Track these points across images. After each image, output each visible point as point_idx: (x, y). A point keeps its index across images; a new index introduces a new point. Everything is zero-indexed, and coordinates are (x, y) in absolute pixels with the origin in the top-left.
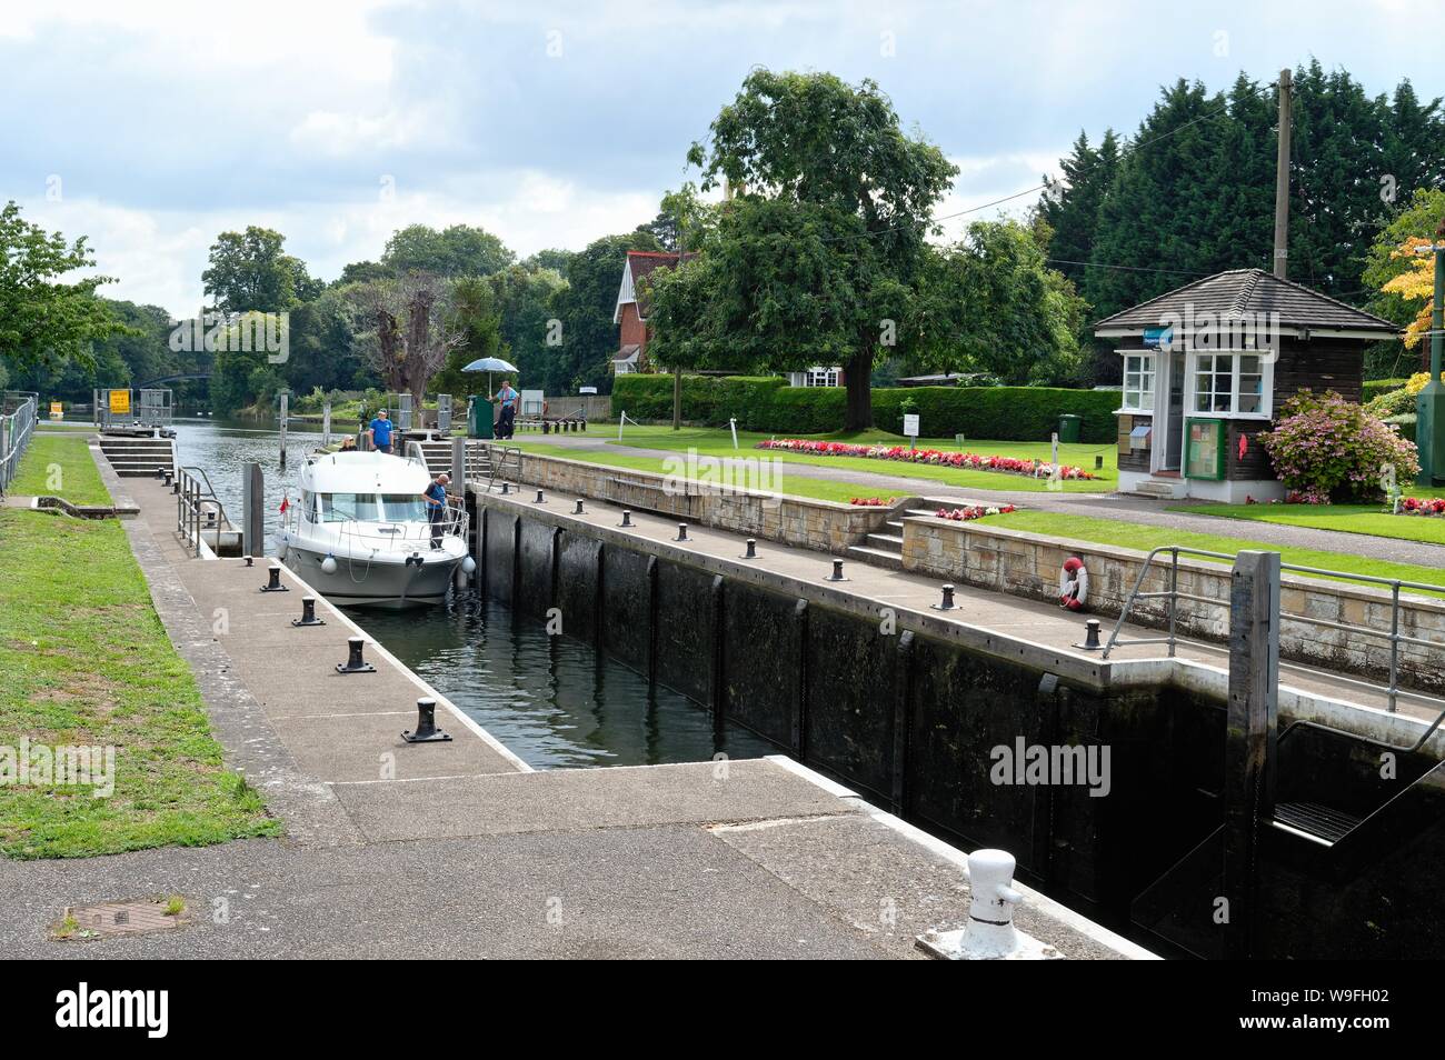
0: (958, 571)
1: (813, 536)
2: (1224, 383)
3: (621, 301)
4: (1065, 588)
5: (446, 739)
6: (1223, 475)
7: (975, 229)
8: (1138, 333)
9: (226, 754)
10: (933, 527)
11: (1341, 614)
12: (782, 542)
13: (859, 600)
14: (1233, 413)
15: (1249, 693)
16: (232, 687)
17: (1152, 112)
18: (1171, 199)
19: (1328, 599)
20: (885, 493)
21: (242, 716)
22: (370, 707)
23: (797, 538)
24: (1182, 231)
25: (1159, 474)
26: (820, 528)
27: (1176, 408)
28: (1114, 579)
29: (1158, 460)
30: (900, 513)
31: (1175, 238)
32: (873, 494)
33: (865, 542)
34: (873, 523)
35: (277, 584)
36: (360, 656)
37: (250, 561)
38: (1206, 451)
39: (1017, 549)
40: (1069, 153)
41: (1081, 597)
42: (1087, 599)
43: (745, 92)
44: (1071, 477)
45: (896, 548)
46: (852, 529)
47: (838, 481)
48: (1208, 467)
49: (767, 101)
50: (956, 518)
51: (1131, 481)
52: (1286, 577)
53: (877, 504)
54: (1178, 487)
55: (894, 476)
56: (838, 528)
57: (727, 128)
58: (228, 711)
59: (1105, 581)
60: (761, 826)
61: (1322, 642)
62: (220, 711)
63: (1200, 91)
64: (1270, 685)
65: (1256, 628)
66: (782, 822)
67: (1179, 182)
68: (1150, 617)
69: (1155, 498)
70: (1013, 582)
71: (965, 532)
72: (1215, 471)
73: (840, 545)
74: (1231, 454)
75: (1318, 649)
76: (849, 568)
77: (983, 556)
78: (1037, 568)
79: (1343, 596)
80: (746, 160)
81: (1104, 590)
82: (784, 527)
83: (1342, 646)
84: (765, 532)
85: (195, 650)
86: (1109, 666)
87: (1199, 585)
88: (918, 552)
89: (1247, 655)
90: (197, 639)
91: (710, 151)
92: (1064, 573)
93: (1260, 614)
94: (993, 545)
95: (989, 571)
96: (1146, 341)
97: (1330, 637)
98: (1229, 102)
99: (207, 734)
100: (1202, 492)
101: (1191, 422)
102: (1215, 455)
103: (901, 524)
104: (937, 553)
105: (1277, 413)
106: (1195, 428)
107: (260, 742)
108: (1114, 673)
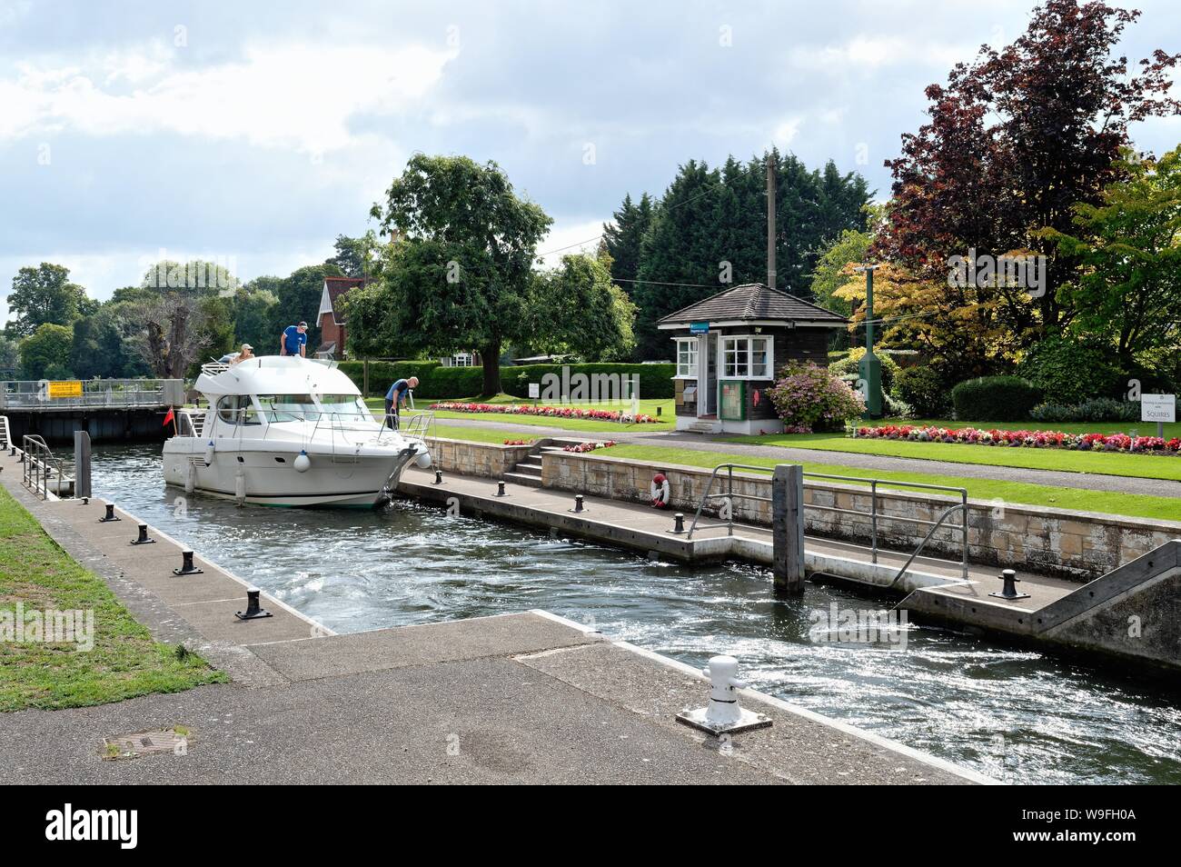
0: (581, 486)
1: (478, 467)
2: (743, 357)
3: (322, 311)
4: (655, 494)
5: (268, 615)
6: (744, 417)
7: (566, 260)
8: (687, 326)
9: (150, 631)
10: (562, 457)
11: (836, 502)
12: (456, 472)
13: (518, 508)
14: (750, 377)
15: (787, 556)
16: (132, 586)
17: (674, 181)
18: (688, 237)
19: (827, 493)
20: (526, 436)
21: (149, 605)
22: (206, 597)
23: (468, 469)
24: (696, 258)
25: (703, 417)
26: (484, 461)
27: (712, 374)
28: (687, 487)
29: (702, 408)
30: (538, 449)
31: (691, 263)
32: (517, 437)
33: (515, 469)
34: (520, 456)
35: (112, 516)
36: (191, 562)
37: (86, 500)
38: (733, 401)
39: (620, 470)
40: (619, 209)
41: (665, 500)
42: (670, 501)
43: (409, 169)
44: (643, 421)
45: (537, 473)
46: (506, 461)
47: (490, 429)
48: (735, 411)
49: (424, 175)
50: (577, 451)
51: (686, 422)
52: (806, 481)
53: (521, 444)
54: (716, 426)
55: (527, 425)
56: (497, 461)
57: (397, 193)
58: (138, 603)
59: (681, 489)
60: (546, 654)
61: (824, 521)
62: (132, 603)
63: (704, 168)
64: (799, 550)
65: (789, 513)
66: (558, 650)
67: (693, 227)
68: (712, 511)
69: (702, 433)
70: (619, 492)
71: (585, 460)
72: (739, 414)
73: (498, 472)
74: (749, 403)
75: (822, 525)
76: (508, 488)
77: (597, 476)
78: (634, 482)
79: (837, 491)
80: (411, 214)
81: (680, 494)
82: (458, 462)
83: (837, 523)
84: (444, 465)
85: (93, 564)
86: (692, 544)
87: (743, 488)
88: (552, 475)
89: (785, 531)
90: (91, 555)
91: (385, 210)
92: (653, 485)
93: (792, 505)
94: (604, 468)
95: (602, 485)
96: (692, 331)
97: (829, 517)
98: (722, 175)
99: (130, 619)
100: (732, 428)
101: (723, 383)
102: (739, 405)
103: (540, 457)
104: (566, 475)
105: (776, 375)
106: (726, 387)
107: (171, 622)
108: (696, 548)
